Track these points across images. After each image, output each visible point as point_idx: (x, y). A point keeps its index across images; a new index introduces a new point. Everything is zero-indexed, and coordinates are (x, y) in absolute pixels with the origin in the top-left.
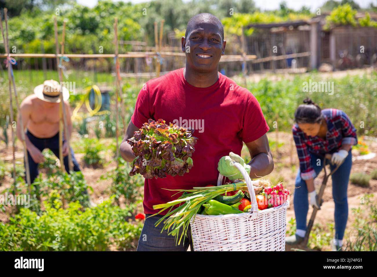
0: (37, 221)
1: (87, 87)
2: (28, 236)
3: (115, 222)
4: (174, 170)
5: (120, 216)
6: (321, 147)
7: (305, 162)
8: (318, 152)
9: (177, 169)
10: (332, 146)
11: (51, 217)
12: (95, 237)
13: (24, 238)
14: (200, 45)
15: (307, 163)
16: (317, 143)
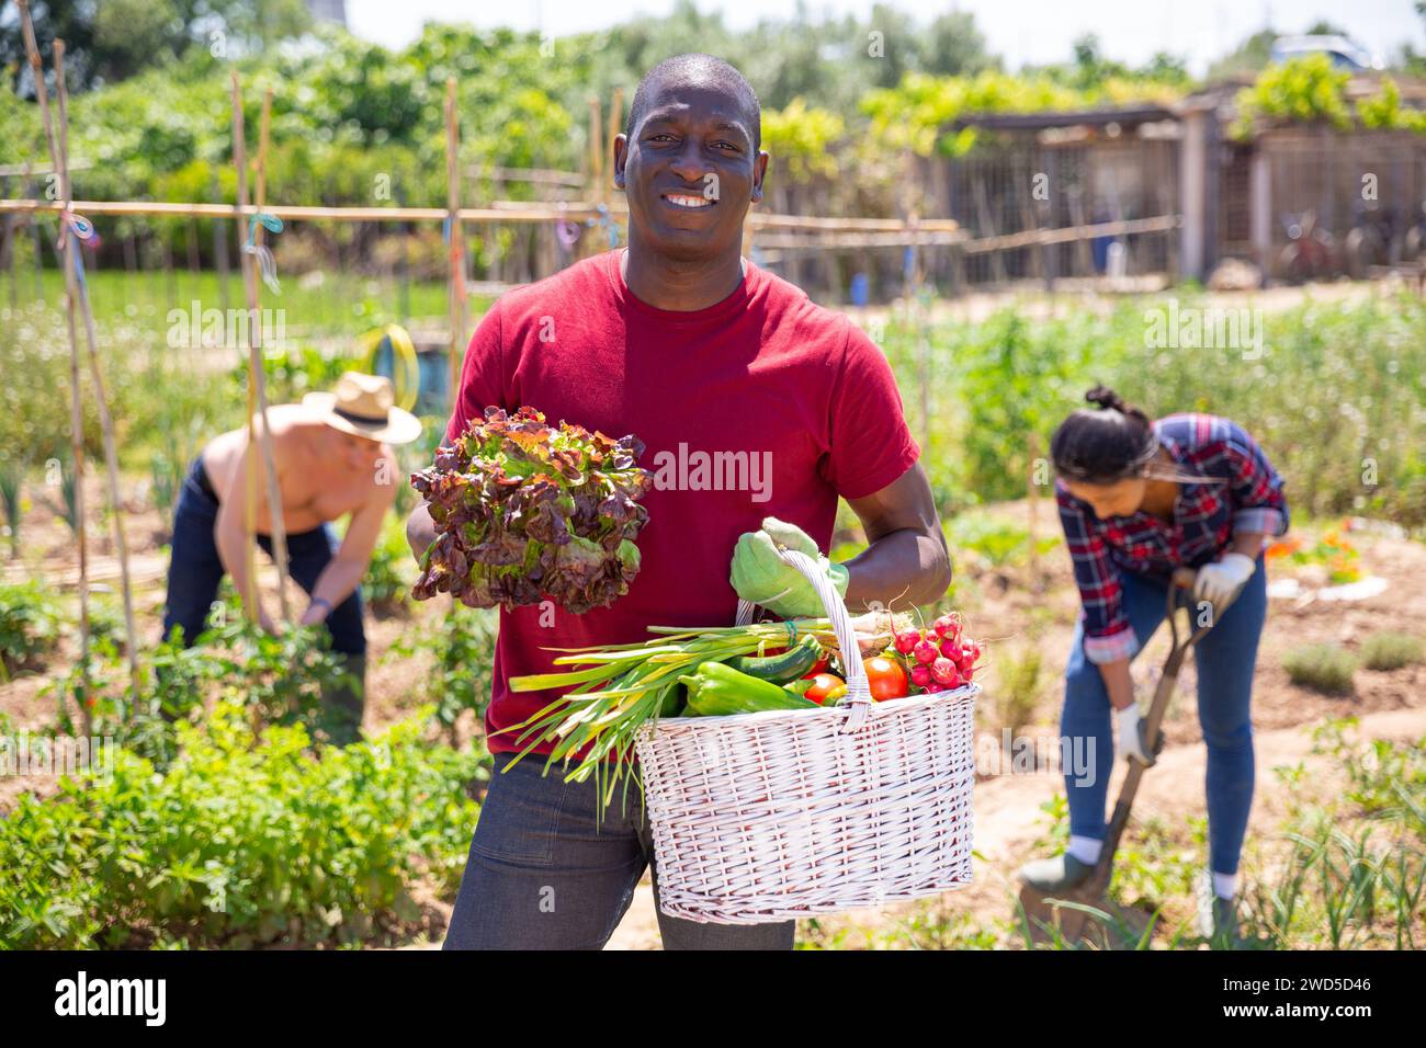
0: (151, 788)
1: (369, 330)
2: (119, 842)
3: (428, 800)
4: (569, 578)
5: (447, 779)
6: (1158, 548)
7: (1102, 602)
8: (1145, 566)
9: (579, 574)
10: (1194, 546)
11: (203, 776)
12: (359, 853)
13: (105, 850)
14: (674, 162)
15: (1107, 606)
16: (1143, 534)
